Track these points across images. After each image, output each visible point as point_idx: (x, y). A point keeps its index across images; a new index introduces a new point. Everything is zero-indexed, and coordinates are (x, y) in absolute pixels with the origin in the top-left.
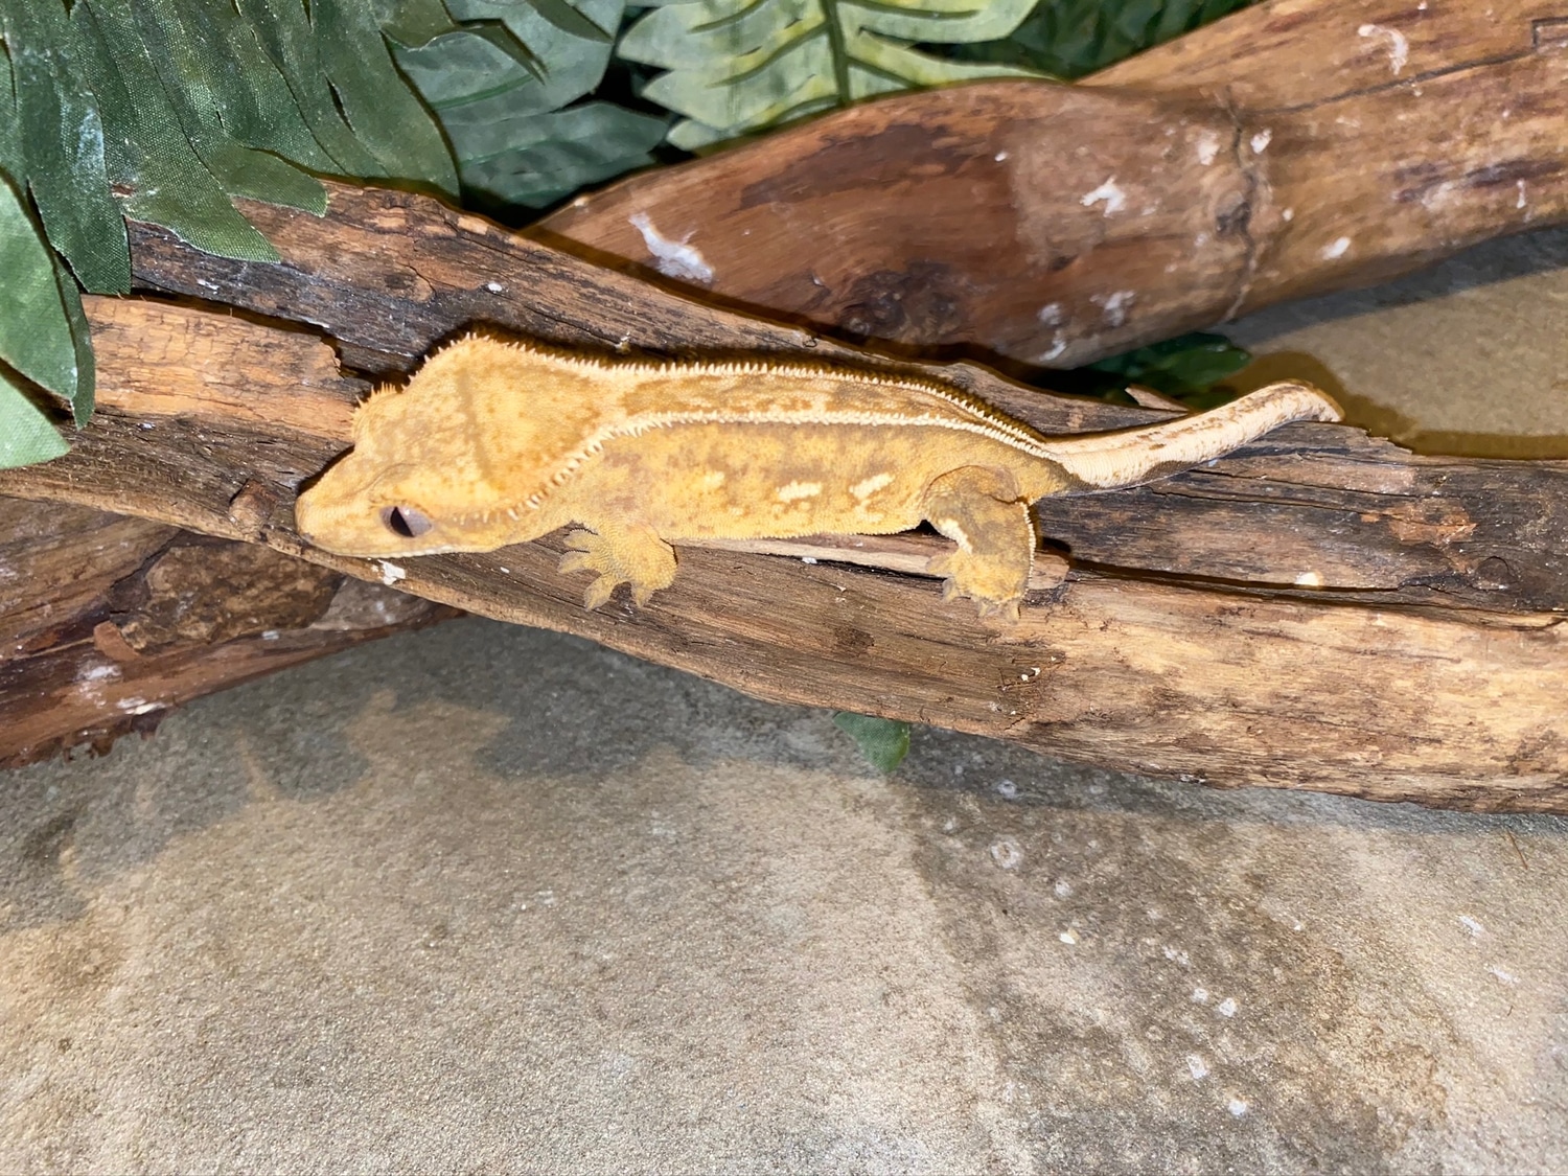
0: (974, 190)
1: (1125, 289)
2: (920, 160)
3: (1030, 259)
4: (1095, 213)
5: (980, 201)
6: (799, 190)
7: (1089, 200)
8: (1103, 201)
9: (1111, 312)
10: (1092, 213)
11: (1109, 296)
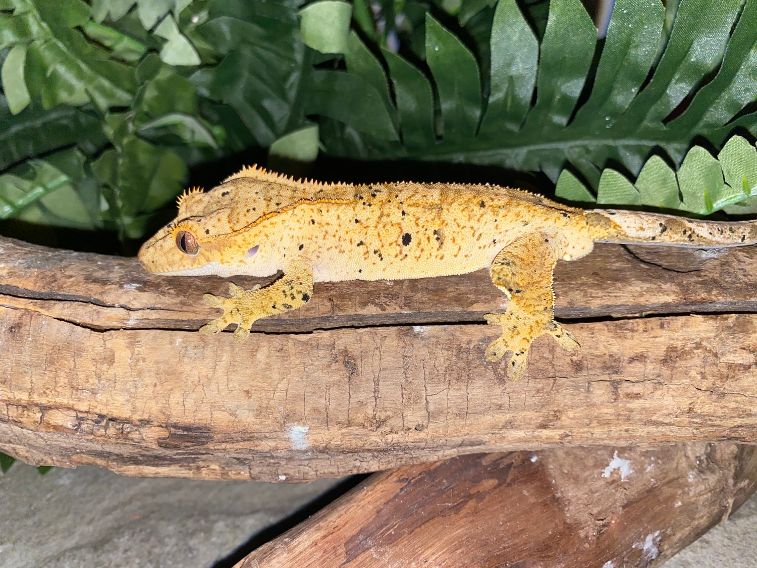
0: (525, 492)
1: (652, 532)
2: (476, 481)
3: (582, 534)
4: (615, 482)
5: (532, 500)
6: (392, 531)
7: (607, 473)
8: (616, 471)
9: (648, 551)
10: (613, 482)
11: (644, 540)
